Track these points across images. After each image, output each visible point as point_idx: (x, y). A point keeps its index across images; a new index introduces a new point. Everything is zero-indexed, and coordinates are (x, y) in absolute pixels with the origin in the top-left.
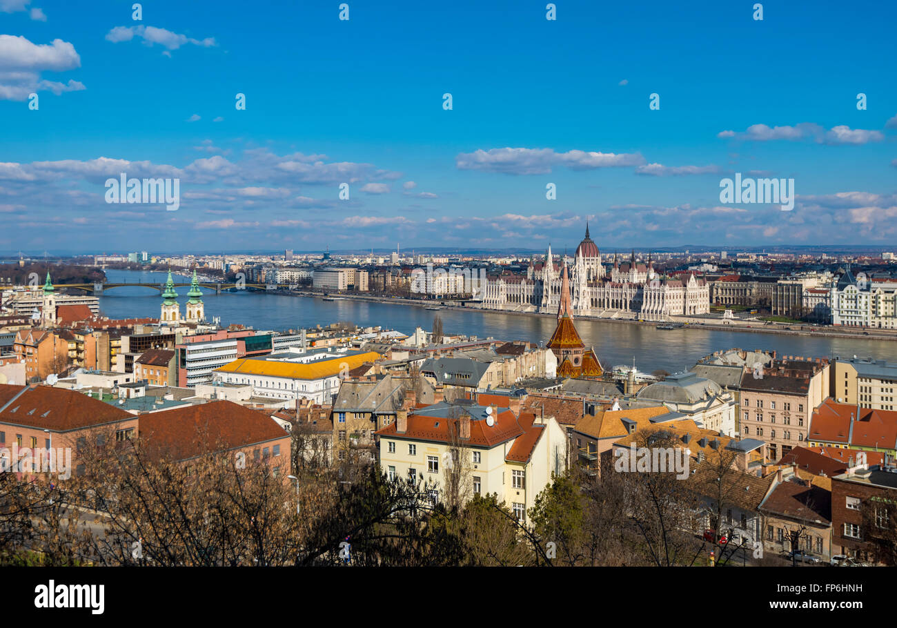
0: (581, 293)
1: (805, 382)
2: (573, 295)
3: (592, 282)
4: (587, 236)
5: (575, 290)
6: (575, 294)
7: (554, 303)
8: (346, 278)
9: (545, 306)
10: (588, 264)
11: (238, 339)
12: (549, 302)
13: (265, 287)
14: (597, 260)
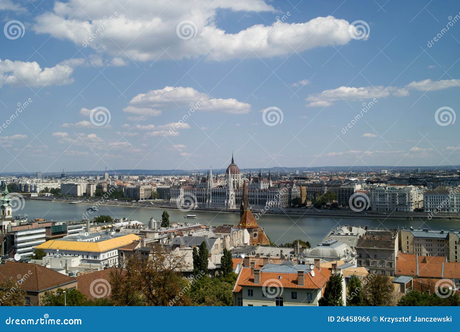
1: (392, 243)
3: (236, 189)
4: (233, 162)
6: (227, 197)
7: (214, 201)
8: (82, 189)
10: (233, 178)
11: (46, 228)
13: (30, 195)
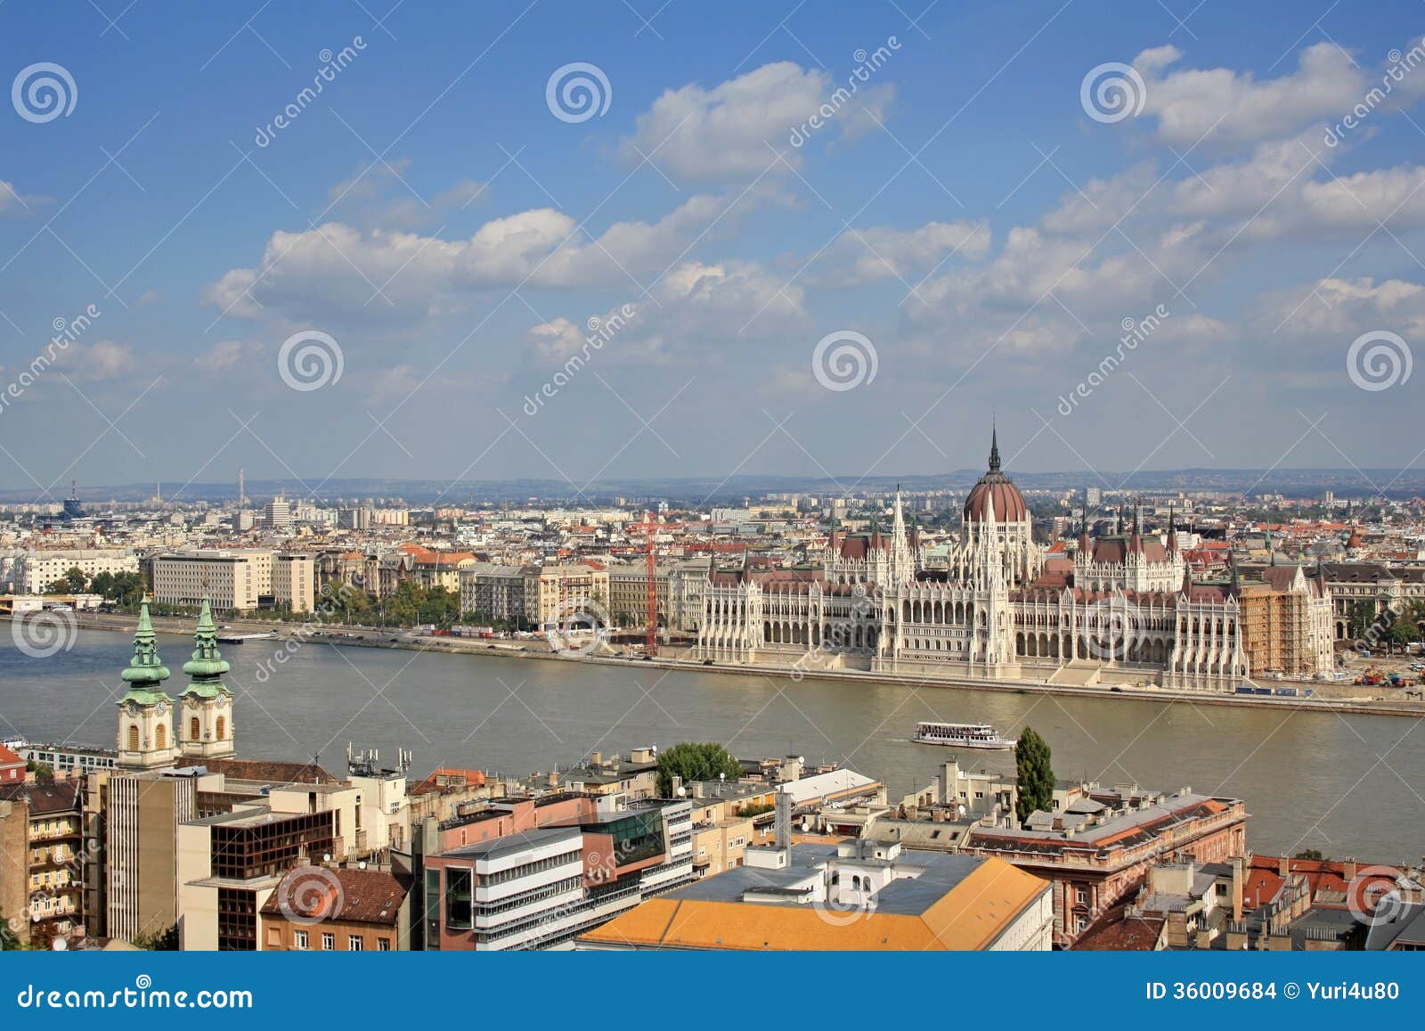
0: (993, 618)
2: (971, 624)
5: (977, 611)
6: (977, 625)
7: (912, 645)
8: (255, 576)
9: (890, 653)
10: (1001, 539)
11: (584, 830)
12: (899, 644)
14: (1023, 528)
